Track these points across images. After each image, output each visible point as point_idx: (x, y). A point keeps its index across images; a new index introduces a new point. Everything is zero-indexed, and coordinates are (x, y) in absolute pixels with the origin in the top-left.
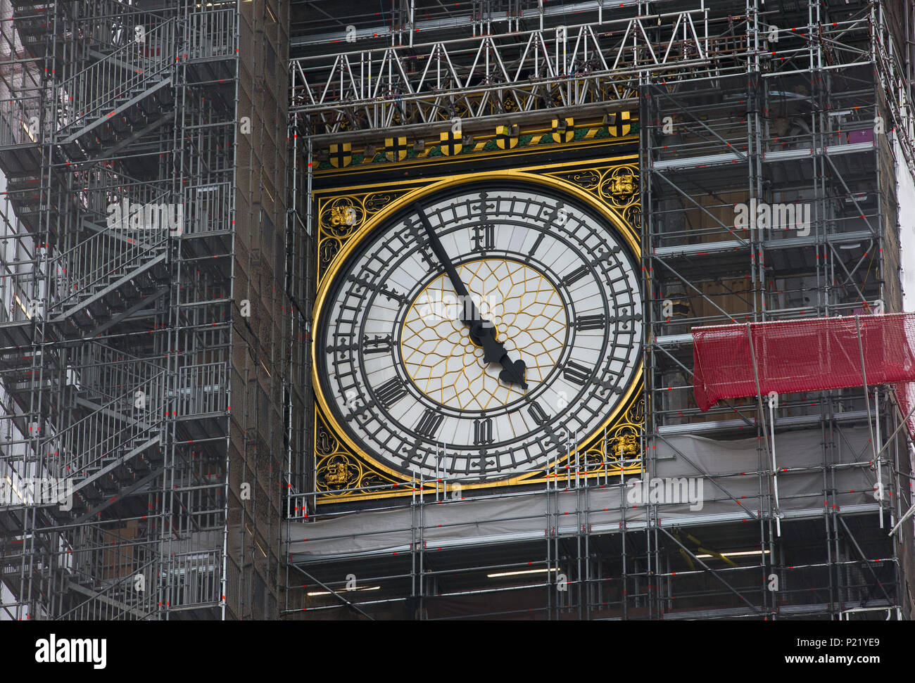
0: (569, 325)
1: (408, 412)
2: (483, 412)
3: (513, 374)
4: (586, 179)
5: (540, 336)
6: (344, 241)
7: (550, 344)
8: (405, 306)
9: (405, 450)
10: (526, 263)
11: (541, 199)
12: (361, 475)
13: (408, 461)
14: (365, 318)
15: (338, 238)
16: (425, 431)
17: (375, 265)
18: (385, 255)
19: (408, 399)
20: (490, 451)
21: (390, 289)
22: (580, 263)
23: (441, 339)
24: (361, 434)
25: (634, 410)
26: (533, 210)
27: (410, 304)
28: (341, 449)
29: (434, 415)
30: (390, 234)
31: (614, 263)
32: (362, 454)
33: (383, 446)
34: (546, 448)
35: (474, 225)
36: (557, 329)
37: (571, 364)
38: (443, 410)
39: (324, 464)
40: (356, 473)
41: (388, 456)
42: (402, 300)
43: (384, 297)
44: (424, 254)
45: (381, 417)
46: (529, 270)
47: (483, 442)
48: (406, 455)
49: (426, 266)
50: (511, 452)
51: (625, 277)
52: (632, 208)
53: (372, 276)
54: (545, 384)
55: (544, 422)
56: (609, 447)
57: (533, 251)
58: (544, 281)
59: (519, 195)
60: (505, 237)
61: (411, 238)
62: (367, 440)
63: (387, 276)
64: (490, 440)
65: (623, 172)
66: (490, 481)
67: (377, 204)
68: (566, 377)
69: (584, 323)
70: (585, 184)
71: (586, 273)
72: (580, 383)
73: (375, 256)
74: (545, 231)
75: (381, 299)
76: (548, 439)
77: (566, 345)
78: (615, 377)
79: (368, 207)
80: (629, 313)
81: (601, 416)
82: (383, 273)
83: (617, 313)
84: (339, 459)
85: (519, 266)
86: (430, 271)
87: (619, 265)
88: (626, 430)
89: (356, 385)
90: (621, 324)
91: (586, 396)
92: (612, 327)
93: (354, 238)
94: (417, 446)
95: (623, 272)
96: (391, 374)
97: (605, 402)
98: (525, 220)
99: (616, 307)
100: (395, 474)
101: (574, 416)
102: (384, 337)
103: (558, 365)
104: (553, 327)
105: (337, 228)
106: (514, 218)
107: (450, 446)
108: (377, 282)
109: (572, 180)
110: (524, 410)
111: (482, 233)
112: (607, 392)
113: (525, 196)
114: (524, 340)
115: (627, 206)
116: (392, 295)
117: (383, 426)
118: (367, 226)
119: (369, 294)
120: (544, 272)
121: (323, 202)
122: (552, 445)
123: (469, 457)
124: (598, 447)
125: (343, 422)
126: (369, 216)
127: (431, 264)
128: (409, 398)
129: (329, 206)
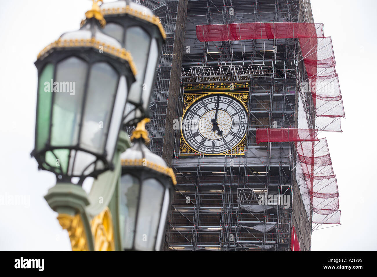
0: (232, 124)
1: (199, 139)
2: (214, 140)
3: (220, 133)
4: (238, 95)
5: (226, 126)
6: (189, 104)
7: (228, 128)
8: (200, 118)
9: (198, 146)
10: (225, 111)
11: (229, 98)
12: (189, 151)
14: (192, 119)
15: (188, 103)
16: (202, 143)
17: (195, 109)
18: (197, 107)
20: (215, 148)
21: (197, 114)
22: (236, 112)
23: (207, 125)
24: (189, 142)
25: (244, 142)
26: (227, 101)
27: (201, 117)
28: (185, 145)
29: (204, 140)
30: (198, 103)
31: (242, 113)
32: (189, 146)
33: (194, 145)
34: (226, 148)
35: (215, 103)
36: (230, 124)
37: (232, 132)
38: (206, 139)
39: (182, 148)
40: (188, 150)
41: (194, 147)
42: (200, 116)
43: (196, 115)
44: (205, 107)
45: (194, 139)
46: (225, 112)
47: (213, 146)
48: (198, 147)
49: (205, 110)
50: (219, 148)
51: (244, 116)
52: (247, 102)
53: (194, 111)
54: (227, 136)
55: (226, 143)
56: (238, 149)
57: (226, 109)
58: (228, 115)
59: (225, 97)
60: (221, 106)
61: (203, 104)
62: (190, 144)
63: (197, 111)
64: (215, 146)
65: (245, 95)
66: (214, 154)
67: (196, 97)
68: (231, 134)
69: (235, 124)
70: (238, 96)
71: (237, 114)
72: (234, 136)
73: (195, 107)
74: (229, 105)
75: (196, 116)
76: (226, 146)
77: (231, 128)
78: (241, 135)
79: (194, 97)
80: (244, 123)
81: (237, 143)
82: (196, 111)
83: (242, 123)
84: (185, 147)
85: (223, 111)
86: (206, 111)
87: (243, 113)
88: (242, 146)
89: (189, 132)
90: (243, 125)
91: (234, 139)
92: (241, 125)
93: (191, 103)
94: (200, 146)
95: (244, 114)
96: (196, 131)
97: (238, 140)
98: (225, 102)
99: (242, 121)
100: (195, 151)
101: (232, 142)
103: (230, 132)
104: (229, 124)
105: (188, 101)
106: (223, 102)
107: (207, 146)
108: (195, 112)
109: (235, 95)
110: (222, 140)
111: (217, 104)
112: (239, 138)
113: (226, 98)
114: (223, 126)
115: (246, 101)
116: (198, 115)
117: (194, 141)
118: (194, 101)
119: (193, 114)
120: (228, 113)
121: (186, 95)
122: (227, 148)
123: (210, 149)
124: (236, 149)
125: (186, 140)
126: (195, 99)
127: (206, 110)
128: (199, 136)
129: (187, 96)
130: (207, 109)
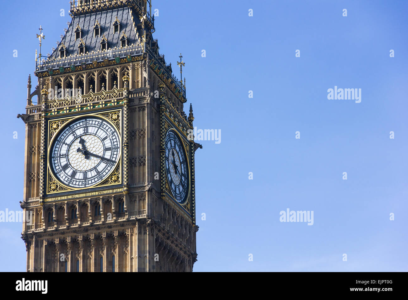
0: (104, 150)
1: (69, 171)
2: (85, 171)
5: (98, 153)
7: (100, 154)
9: (69, 181)
11: (98, 120)
12: (59, 187)
13: (69, 183)
14: (60, 150)
15: (54, 131)
16: (73, 176)
17: (63, 137)
18: (65, 135)
19: (69, 169)
20: (87, 180)
22: (106, 135)
23: (77, 154)
25: (117, 170)
26: (97, 123)
27: (70, 146)
28: (54, 181)
29: (75, 172)
30: (66, 130)
32: (59, 182)
33: (64, 180)
34: (98, 179)
35: (84, 127)
36: (102, 150)
38: (77, 171)
39: (51, 184)
41: (65, 182)
42: (68, 145)
44: (73, 134)
45: (64, 173)
46: (95, 137)
47: (85, 178)
49: (74, 137)
50: (91, 180)
51: (116, 138)
54: (98, 164)
55: (98, 173)
56: (111, 179)
57: (96, 133)
58: (99, 140)
59: (93, 120)
60: (91, 130)
61: (70, 130)
62: (61, 179)
63: (65, 140)
64: (87, 178)
65: (115, 113)
66: (87, 187)
67: (63, 122)
68: (103, 162)
69: (107, 149)
70: (107, 117)
71: (108, 137)
72: (106, 163)
73: (62, 135)
74: (99, 128)
75: (64, 145)
76: (99, 177)
77: (103, 155)
79: (61, 124)
80: (117, 147)
81: (110, 171)
83: (114, 147)
84: (54, 183)
87: (115, 135)
88: (115, 174)
89: (58, 165)
90: (115, 149)
91: (107, 166)
92: (113, 150)
93: (58, 131)
94: (71, 179)
96: (66, 163)
97: (111, 168)
98: (95, 125)
99: (114, 145)
100: (66, 186)
101: (105, 171)
102: (64, 154)
105: (54, 129)
106: (93, 125)
107: (78, 179)
108: (63, 141)
109: (104, 116)
110: (94, 170)
111: (85, 129)
113: (95, 120)
115: (116, 122)
116: (66, 144)
117: (64, 175)
118: (60, 128)
119: (61, 144)
120: (99, 137)
123: (82, 182)
124: (109, 179)
125: (55, 175)
126: (61, 126)
129: (52, 124)
130: (75, 135)
